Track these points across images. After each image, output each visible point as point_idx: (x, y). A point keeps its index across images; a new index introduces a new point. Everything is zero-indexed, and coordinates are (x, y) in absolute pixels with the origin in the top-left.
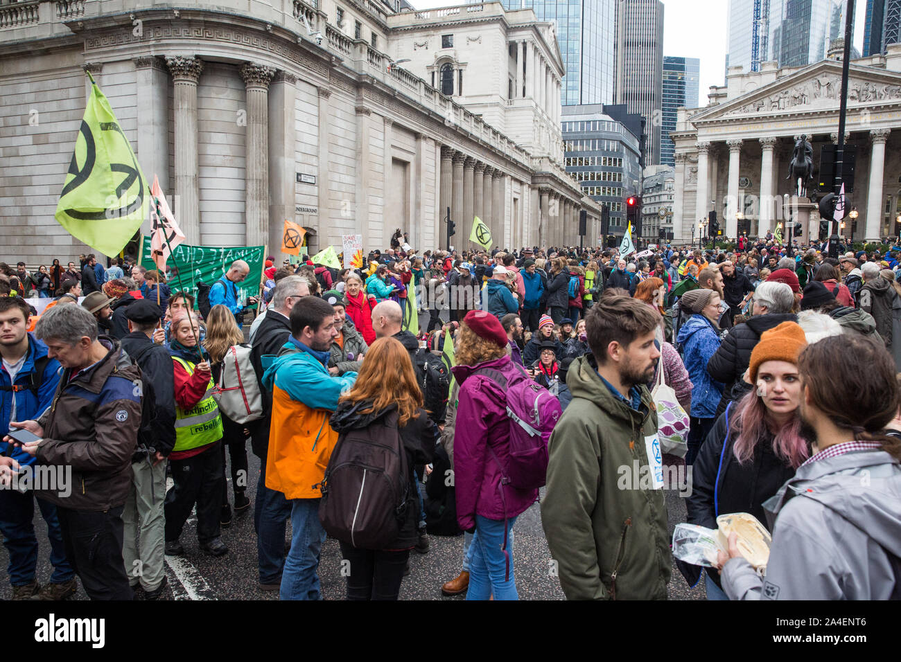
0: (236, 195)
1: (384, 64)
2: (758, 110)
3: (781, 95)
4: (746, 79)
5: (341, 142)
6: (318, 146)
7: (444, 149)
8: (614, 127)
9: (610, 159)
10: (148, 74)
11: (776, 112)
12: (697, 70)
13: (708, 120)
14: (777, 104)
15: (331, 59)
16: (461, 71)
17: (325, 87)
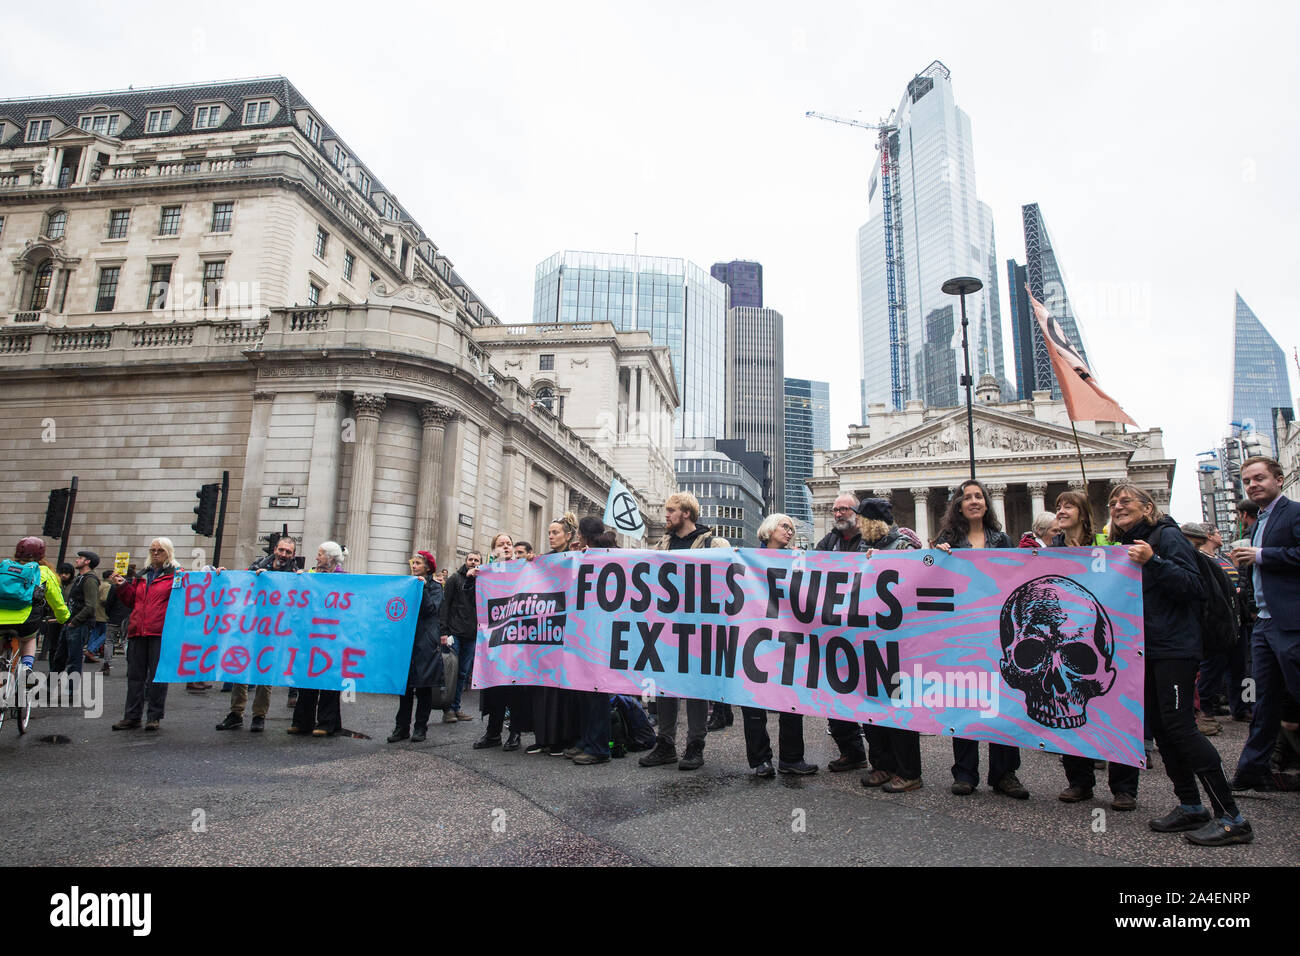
0: (402, 534)
1: (528, 401)
2: (906, 455)
3: (930, 440)
4: (889, 419)
5: (490, 483)
6: (476, 487)
7: (573, 492)
8: (731, 467)
9: (727, 509)
10: (332, 407)
11: (926, 459)
12: (826, 397)
13: (850, 464)
14: (926, 450)
15: (494, 399)
16: (562, 398)
17: (486, 425)
